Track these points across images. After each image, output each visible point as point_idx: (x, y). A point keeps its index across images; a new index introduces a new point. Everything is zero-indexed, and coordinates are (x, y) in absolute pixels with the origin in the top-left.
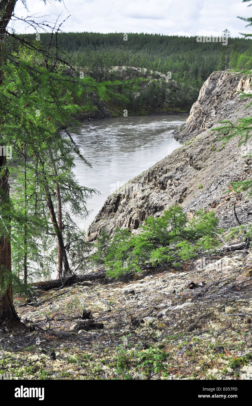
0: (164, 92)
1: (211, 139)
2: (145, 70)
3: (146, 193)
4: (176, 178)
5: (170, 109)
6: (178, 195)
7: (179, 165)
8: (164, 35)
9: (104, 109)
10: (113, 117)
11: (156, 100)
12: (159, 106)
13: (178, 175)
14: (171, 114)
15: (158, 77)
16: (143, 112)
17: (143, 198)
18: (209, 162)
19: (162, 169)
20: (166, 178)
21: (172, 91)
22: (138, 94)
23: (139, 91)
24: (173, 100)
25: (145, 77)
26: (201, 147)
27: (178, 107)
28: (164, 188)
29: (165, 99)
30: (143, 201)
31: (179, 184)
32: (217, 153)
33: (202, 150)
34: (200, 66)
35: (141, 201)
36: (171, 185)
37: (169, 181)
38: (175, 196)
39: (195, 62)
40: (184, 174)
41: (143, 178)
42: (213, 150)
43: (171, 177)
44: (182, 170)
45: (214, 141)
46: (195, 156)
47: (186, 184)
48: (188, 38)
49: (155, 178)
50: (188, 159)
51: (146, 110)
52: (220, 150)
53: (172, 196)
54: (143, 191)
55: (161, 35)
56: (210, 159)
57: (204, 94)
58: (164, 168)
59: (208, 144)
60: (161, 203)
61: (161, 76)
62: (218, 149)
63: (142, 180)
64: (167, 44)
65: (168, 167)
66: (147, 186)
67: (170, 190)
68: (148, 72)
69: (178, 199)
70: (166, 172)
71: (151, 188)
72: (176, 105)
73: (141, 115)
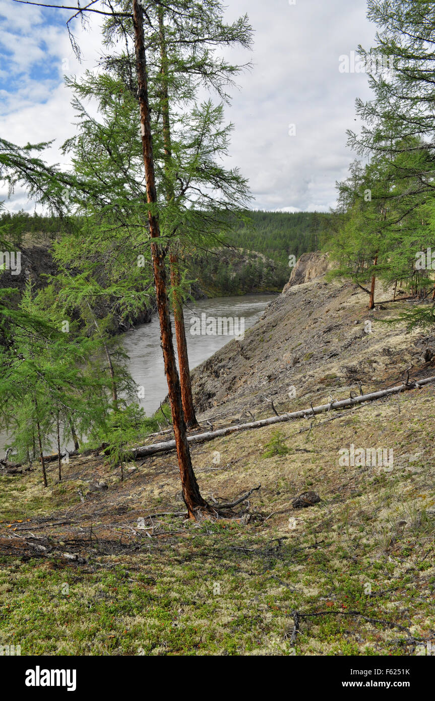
0: (261, 272)
1: (261, 331)
2: (242, 249)
3: (203, 381)
4: (228, 367)
5: (267, 289)
6: (228, 383)
7: (232, 355)
8: (267, 211)
9: (199, 290)
10: (209, 298)
11: (253, 280)
12: (255, 286)
13: (230, 365)
14: (268, 294)
15: (255, 256)
16: (239, 293)
17: (200, 386)
18: (257, 352)
19: (218, 358)
20: (219, 367)
21: (269, 271)
22: (234, 275)
23: (235, 271)
24: (270, 280)
25: (242, 257)
26: (251, 338)
27: (275, 286)
28: (217, 376)
29: (261, 278)
30: (201, 388)
31: (230, 372)
32: (265, 344)
33: (252, 341)
34: (300, 243)
35: (199, 388)
36: (223, 373)
37: (222, 370)
38: (226, 384)
39: (296, 240)
40: (235, 363)
41: (203, 367)
42: (262, 341)
43: (224, 366)
44: (234, 359)
45: (264, 333)
46: (245, 347)
47: (236, 372)
48: (292, 214)
49: (211, 366)
50: (240, 349)
51: (243, 290)
52: (268, 341)
53: (223, 384)
54: (201, 378)
55: (264, 211)
56: (258, 349)
57: (294, 276)
58: (220, 358)
59: (258, 335)
60: (213, 390)
61: (258, 255)
62: (265, 340)
63: (201, 369)
64: (270, 220)
65: (223, 356)
66: (205, 374)
67: (223, 378)
68: (244, 252)
69: (228, 386)
70: (221, 361)
71: (208, 376)
72: (273, 284)
73: (238, 295)
